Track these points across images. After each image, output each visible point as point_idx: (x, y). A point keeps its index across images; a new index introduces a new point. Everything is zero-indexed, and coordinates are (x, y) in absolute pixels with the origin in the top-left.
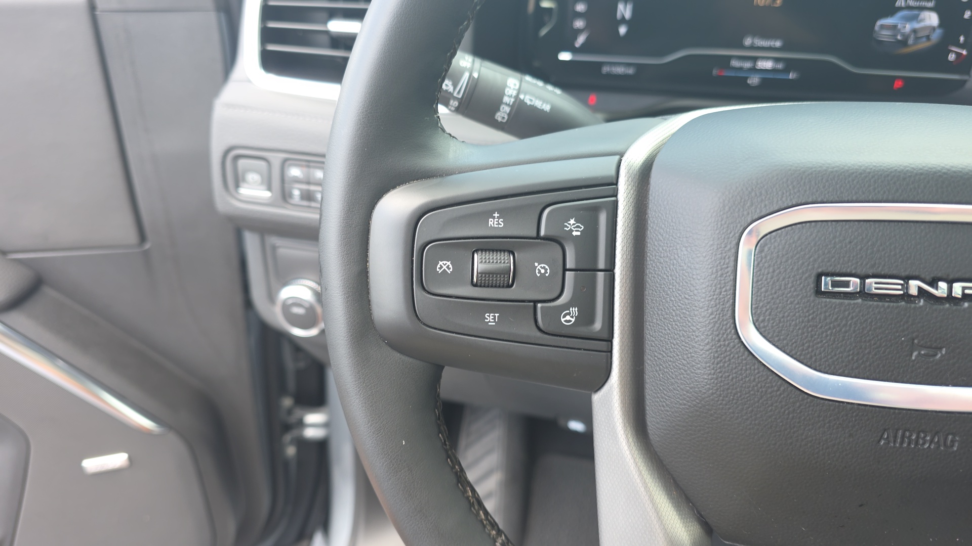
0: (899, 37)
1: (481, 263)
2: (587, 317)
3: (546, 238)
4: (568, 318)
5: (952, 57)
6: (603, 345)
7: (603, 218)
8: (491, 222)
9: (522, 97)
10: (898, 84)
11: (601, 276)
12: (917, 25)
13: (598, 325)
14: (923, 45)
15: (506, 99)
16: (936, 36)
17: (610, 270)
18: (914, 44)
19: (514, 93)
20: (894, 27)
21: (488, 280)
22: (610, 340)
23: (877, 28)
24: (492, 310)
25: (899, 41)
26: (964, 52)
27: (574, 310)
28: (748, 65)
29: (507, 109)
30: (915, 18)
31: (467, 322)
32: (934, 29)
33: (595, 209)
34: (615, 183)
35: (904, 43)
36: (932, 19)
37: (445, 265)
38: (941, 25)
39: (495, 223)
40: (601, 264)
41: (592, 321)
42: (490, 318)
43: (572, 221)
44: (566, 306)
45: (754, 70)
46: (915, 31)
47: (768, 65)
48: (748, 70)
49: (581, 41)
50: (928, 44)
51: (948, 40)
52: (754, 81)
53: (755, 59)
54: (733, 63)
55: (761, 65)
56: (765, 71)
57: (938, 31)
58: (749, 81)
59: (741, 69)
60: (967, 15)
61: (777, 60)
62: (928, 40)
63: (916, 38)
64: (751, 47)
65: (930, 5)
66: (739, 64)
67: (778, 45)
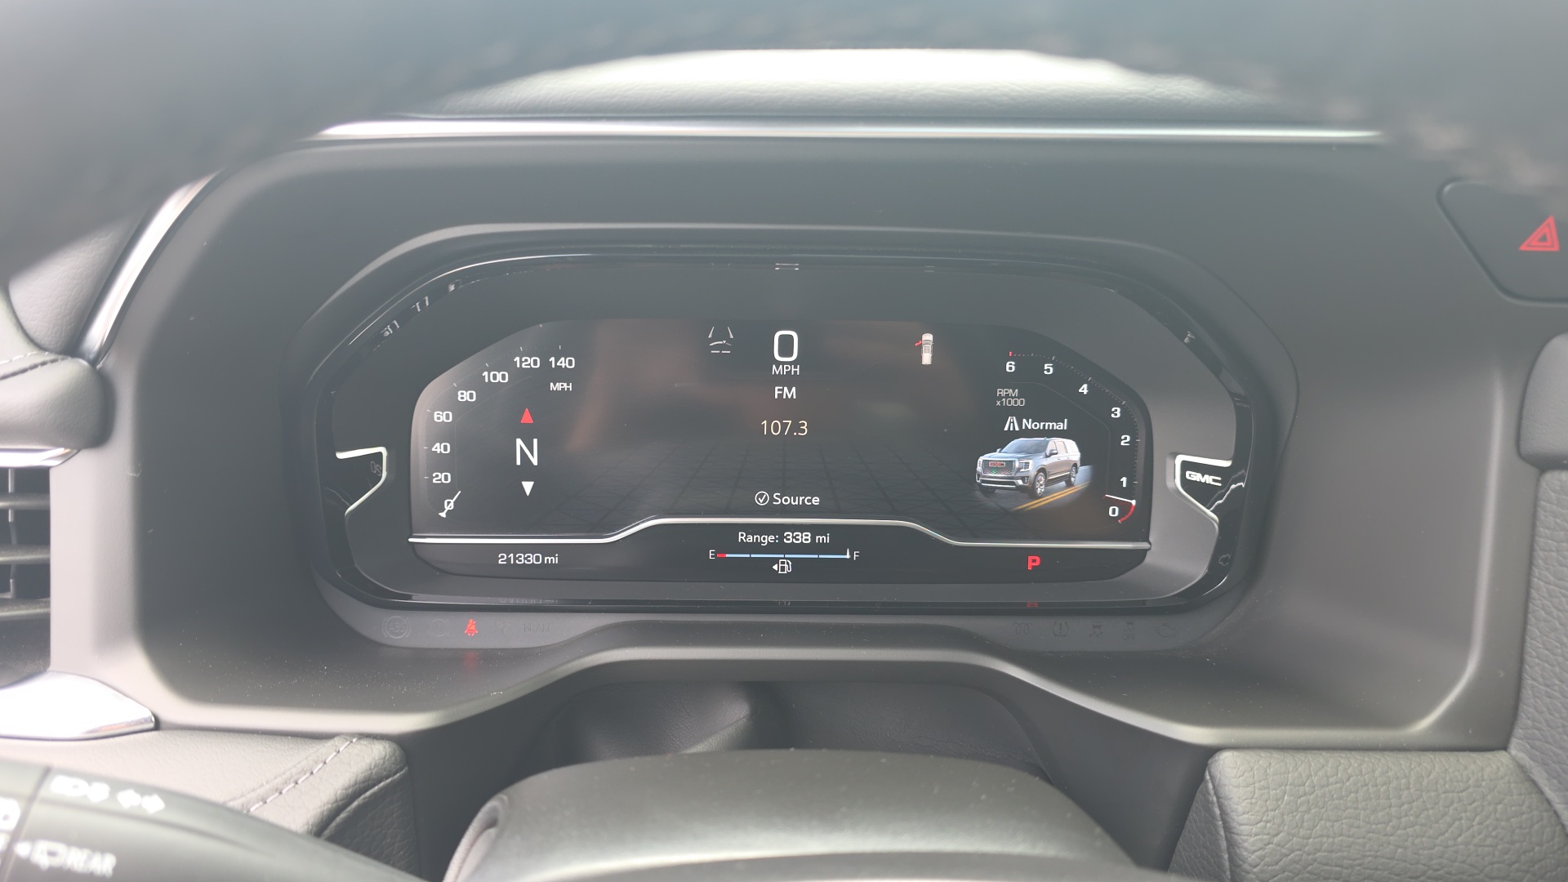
0: (1020, 482)
5: (1114, 512)
9: (22, 849)
10: (1033, 562)
12: (1046, 461)
14: (1061, 493)
16: (1081, 478)
18: (1046, 493)
20: (1010, 464)
23: (979, 469)
25: (1019, 488)
26: (1130, 503)
28: (769, 540)
30: (1039, 450)
32: (1075, 465)
35: (1029, 491)
36: (1068, 451)
38: (1084, 462)
45: (778, 547)
46: (1042, 470)
47: (805, 538)
48: (771, 548)
49: (449, 505)
50: (1070, 491)
51: (1102, 483)
52: (784, 565)
53: (779, 530)
54: (742, 536)
55: (790, 538)
56: (802, 548)
57: (1082, 469)
58: (775, 567)
59: (756, 547)
60: (1125, 440)
61: (815, 530)
62: (1069, 484)
63: (1048, 483)
64: (770, 511)
65: (1062, 426)
66: (750, 539)
67: (816, 501)
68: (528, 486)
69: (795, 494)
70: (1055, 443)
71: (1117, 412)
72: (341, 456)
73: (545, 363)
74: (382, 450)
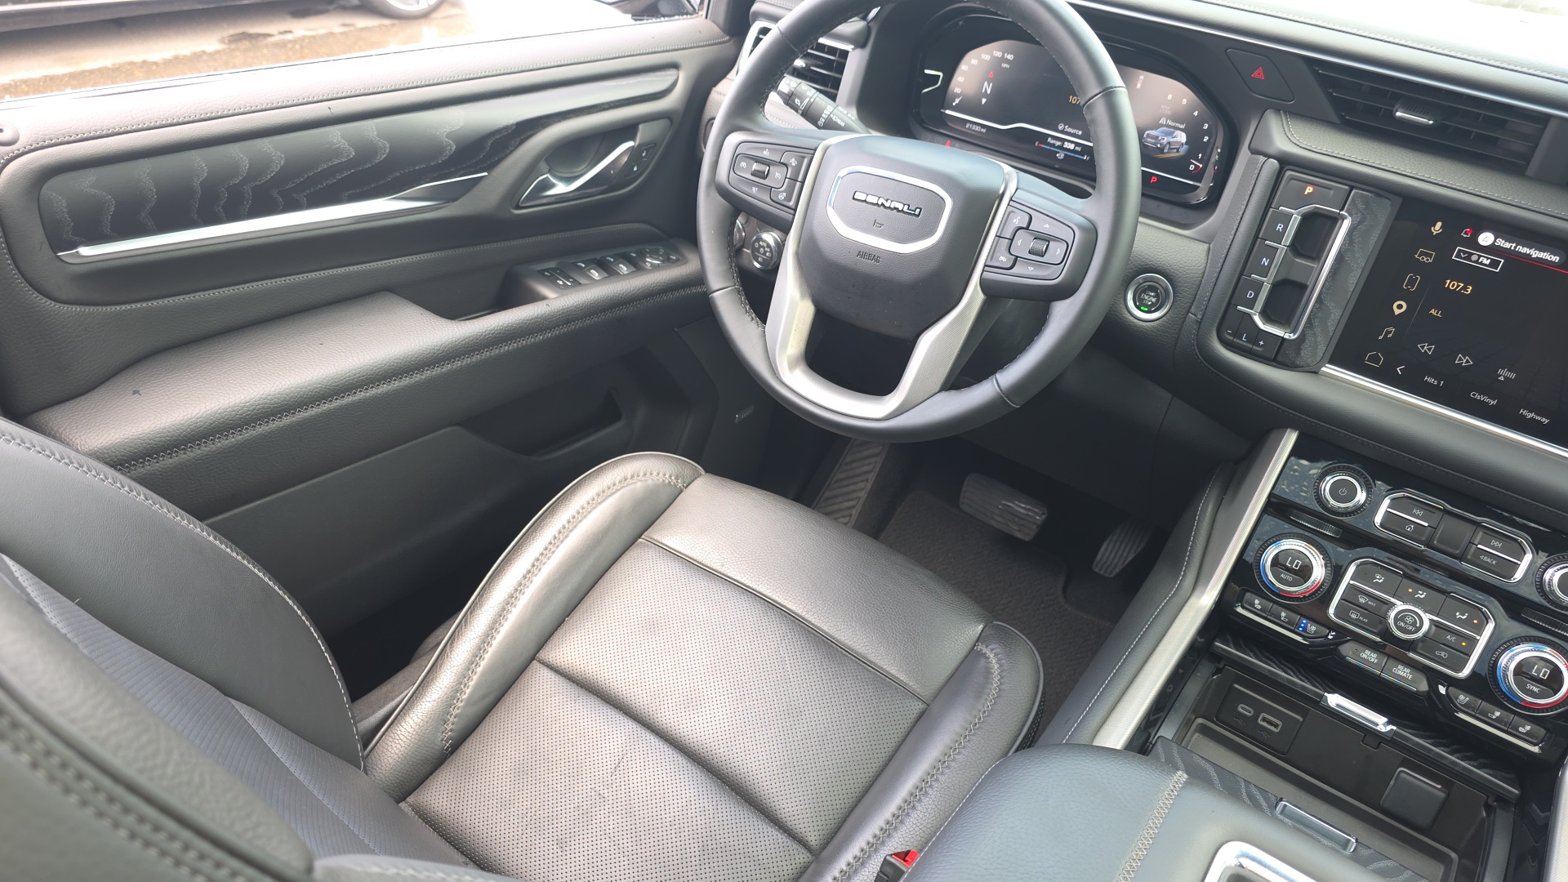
0: (1159, 146)
1: (755, 166)
2: (789, 199)
3: (783, 163)
4: (782, 197)
5: (1192, 167)
6: (792, 212)
7: (806, 161)
8: (765, 152)
9: (831, 116)
10: (1154, 180)
11: (798, 184)
12: (1172, 140)
13: (791, 204)
14: (1174, 154)
15: (823, 115)
16: (1183, 150)
17: (803, 183)
18: (1171, 153)
19: (828, 113)
20: (1157, 137)
21: (755, 174)
22: (795, 210)
23: (1145, 136)
24: (756, 186)
25: (1157, 148)
26: (1201, 166)
27: (785, 194)
28: (1058, 143)
29: (824, 121)
30: (1170, 134)
31: (745, 188)
32: (1182, 144)
33: (804, 157)
34: (815, 150)
35: (1161, 150)
36: (1182, 137)
37: (743, 164)
38: (1186, 143)
39: (766, 154)
40: (800, 179)
41: (790, 201)
42: (754, 190)
43: (793, 159)
44: (782, 192)
45: (1061, 148)
46: (1169, 143)
47: (1072, 146)
48: (1058, 147)
49: (957, 101)
50: (1177, 154)
51: (1191, 154)
52: (1061, 155)
53: (1064, 140)
54: (1049, 140)
55: (1066, 145)
56: (1069, 150)
57: (1185, 146)
58: (1058, 155)
59: (1053, 145)
60: (1206, 139)
61: (1077, 144)
62: (1178, 151)
63: (1170, 149)
64: (1063, 132)
65: (1182, 127)
66: (1052, 142)
67: (1080, 133)
68: (984, 101)
69: (1073, 128)
70: (1178, 133)
71: (1206, 126)
72: (927, 71)
73: (1003, 55)
74: (941, 74)
